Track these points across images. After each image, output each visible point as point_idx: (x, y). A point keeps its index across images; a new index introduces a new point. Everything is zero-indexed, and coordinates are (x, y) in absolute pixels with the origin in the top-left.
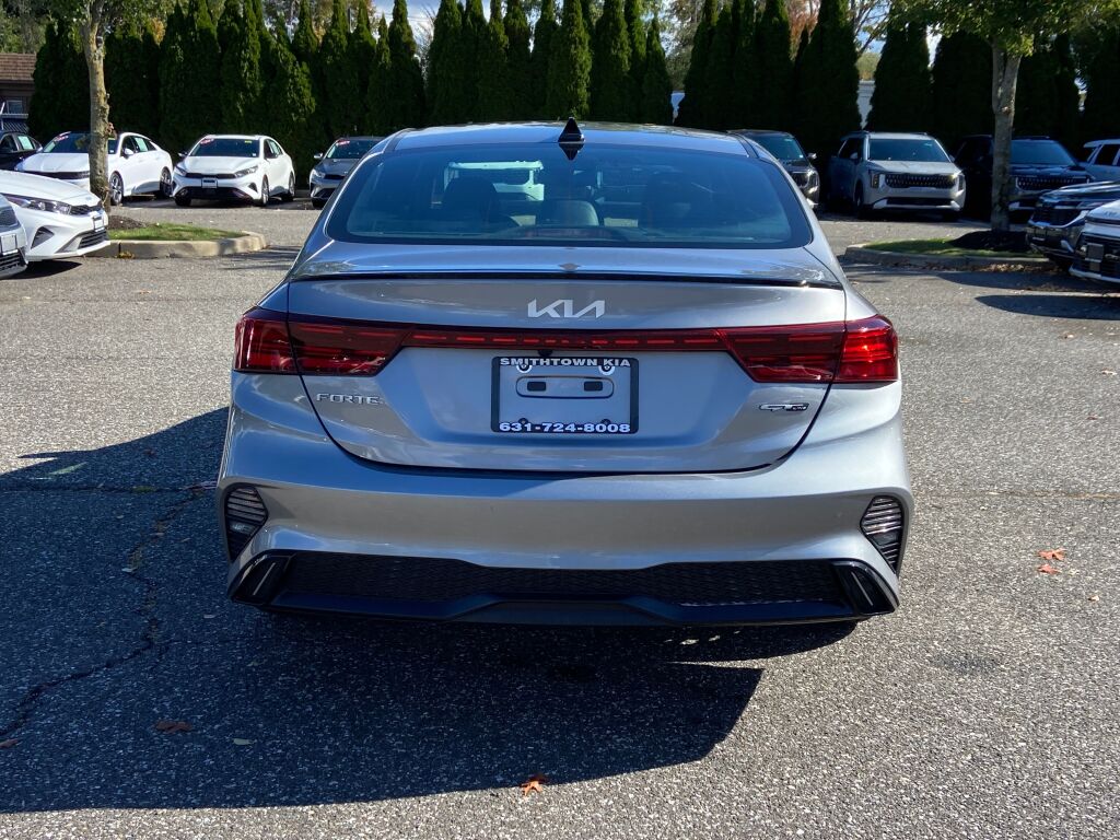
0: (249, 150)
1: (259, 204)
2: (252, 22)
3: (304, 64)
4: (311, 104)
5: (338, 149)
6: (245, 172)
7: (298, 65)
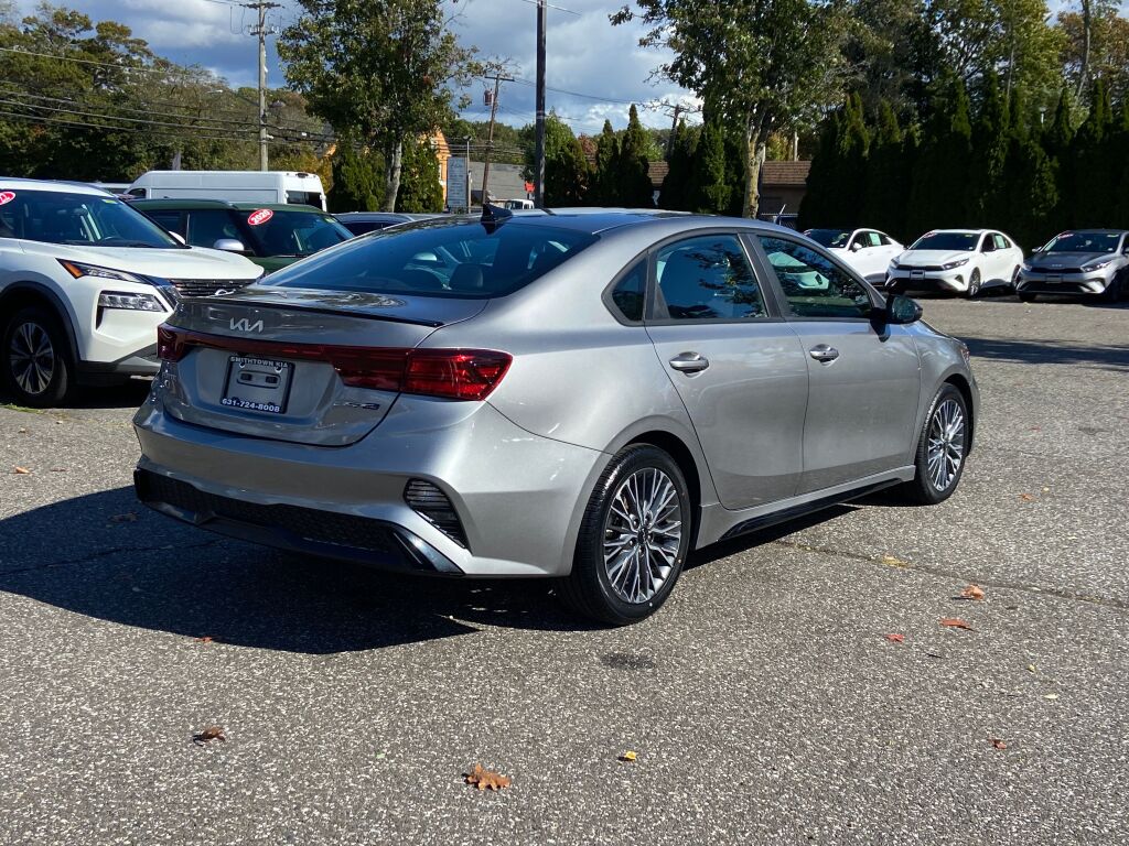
0: (965, 244)
1: (965, 295)
2: (1004, 120)
3: (1055, 158)
4: (1052, 199)
5: (1059, 242)
6: (953, 265)
7: (1047, 159)
